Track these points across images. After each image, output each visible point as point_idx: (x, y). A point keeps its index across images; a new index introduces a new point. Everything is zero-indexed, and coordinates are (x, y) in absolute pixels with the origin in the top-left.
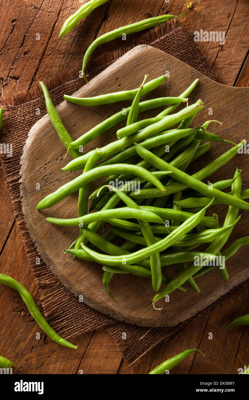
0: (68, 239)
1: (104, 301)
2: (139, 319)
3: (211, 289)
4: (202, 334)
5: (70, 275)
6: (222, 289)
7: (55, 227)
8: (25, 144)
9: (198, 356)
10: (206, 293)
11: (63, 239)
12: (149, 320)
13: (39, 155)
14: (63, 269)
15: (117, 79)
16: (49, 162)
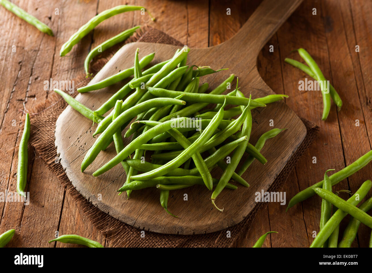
0: (118, 185)
1: (169, 222)
2: (206, 226)
3: (258, 181)
4: (269, 225)
5: (130, 212)
6: (267, 178)
7: (103, 180)
8: (55, 132)
9: (274, 243)
10: (255, 185)
11: (113, 187)
12: (216, 223)
13: (70, 134)
14: (122, 209)
15: (116, 68)
16: (81, 136)
